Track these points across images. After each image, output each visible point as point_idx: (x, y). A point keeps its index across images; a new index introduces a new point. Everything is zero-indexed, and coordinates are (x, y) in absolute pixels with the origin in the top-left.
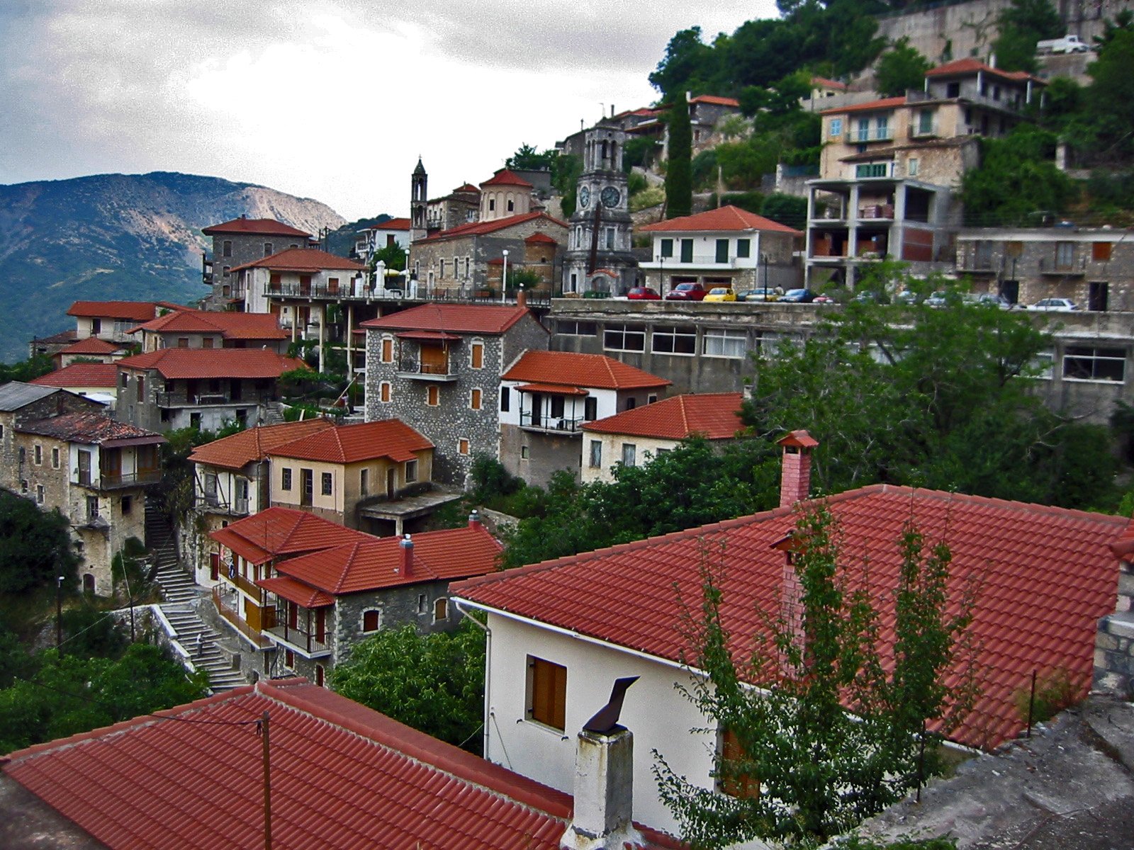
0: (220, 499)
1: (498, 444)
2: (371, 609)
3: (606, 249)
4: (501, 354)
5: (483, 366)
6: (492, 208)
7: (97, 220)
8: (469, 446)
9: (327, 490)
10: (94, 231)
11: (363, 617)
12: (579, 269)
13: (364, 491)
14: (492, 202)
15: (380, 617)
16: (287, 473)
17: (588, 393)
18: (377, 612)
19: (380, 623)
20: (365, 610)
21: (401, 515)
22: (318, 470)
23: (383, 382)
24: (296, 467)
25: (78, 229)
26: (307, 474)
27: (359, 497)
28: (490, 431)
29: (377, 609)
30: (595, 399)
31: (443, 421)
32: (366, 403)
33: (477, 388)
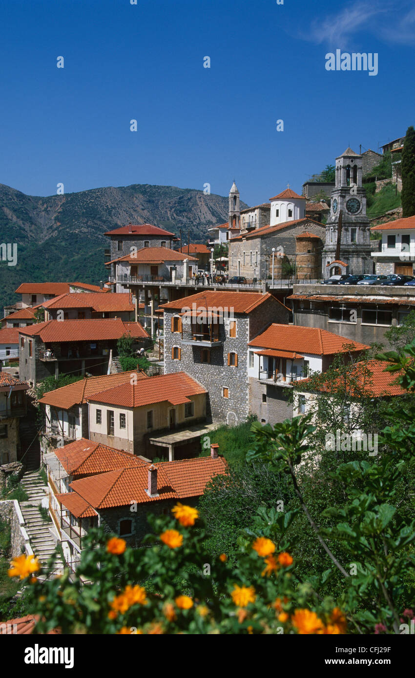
0: (60, 429)
1: (248, 392)
2: (125, 519)
3: (350, 243)
4: (248, 327)
5: (237, 336)
6: (277, 215)
7: (98, 216)
8: (229, 392)
9: (123, 425)
10: (96, 224)
11: (119, 524)
12: (332, 257)
13: (150, 426)
14: (277, 211)
15: (133, 525)
16: (99, 412)
17: (303, 358)
18: (131, 521)
19: (133, 528)
20: (121, 520)
21: (172, 444)
22: (117, 412)
23: (174, 346)
24: (104, 409)
25: (87, 223)
26: (110, 414)
27: (146, 430)
28: (241, 382)
29: (130, 519)
30: (308, 362)
31: (212, 374)
32: (165, 360)
33: (233, 351)
